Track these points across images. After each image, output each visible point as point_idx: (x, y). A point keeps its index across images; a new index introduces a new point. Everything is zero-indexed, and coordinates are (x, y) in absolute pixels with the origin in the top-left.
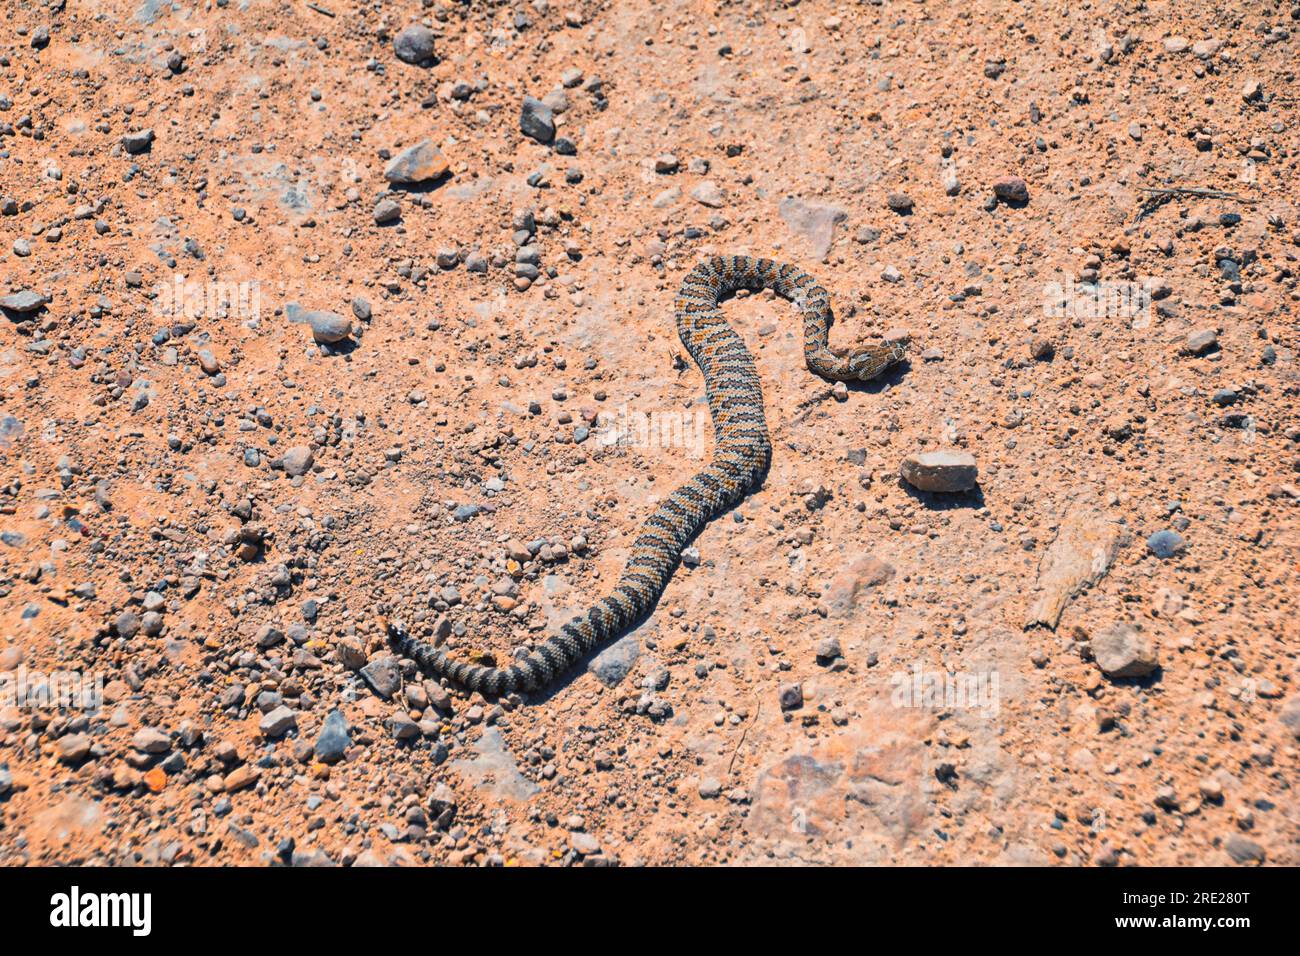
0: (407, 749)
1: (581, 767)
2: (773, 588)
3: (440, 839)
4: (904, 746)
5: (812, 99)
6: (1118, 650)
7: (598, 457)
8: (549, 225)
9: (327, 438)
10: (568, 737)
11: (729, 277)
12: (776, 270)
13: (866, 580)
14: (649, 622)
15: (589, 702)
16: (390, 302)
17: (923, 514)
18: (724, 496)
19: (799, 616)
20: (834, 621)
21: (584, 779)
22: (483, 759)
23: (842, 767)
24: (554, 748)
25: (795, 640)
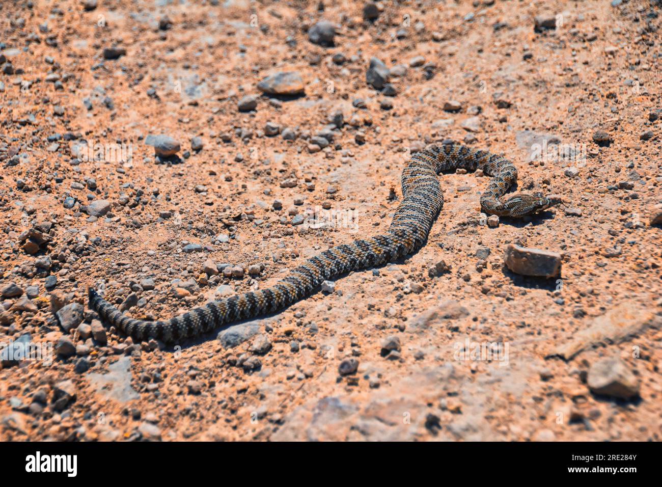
0: (61, 361)
1: (176, 389)
2: (377, 312)
3: (51, 417)
4: (409, 402)
5: (573, 85)
6: (605, 374)
7: (302, 234)
8: (352, 125)
9: (128, 201)
10: (179, 372)
11: (454, 157)
12: (488, 157)
13: (443, 313)
14: (276, 317)
15: (206, 356)
16: (220, 146)
17: (508, 287)
18: (370, 257)
19: (384, 328)
20: (407, 334)
21: (175, 397)
22: (111, 375)
23: (358, 409)
24: (166, 376)
25: (372, 341)
